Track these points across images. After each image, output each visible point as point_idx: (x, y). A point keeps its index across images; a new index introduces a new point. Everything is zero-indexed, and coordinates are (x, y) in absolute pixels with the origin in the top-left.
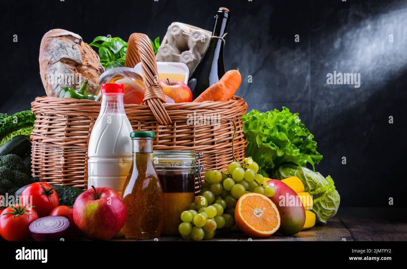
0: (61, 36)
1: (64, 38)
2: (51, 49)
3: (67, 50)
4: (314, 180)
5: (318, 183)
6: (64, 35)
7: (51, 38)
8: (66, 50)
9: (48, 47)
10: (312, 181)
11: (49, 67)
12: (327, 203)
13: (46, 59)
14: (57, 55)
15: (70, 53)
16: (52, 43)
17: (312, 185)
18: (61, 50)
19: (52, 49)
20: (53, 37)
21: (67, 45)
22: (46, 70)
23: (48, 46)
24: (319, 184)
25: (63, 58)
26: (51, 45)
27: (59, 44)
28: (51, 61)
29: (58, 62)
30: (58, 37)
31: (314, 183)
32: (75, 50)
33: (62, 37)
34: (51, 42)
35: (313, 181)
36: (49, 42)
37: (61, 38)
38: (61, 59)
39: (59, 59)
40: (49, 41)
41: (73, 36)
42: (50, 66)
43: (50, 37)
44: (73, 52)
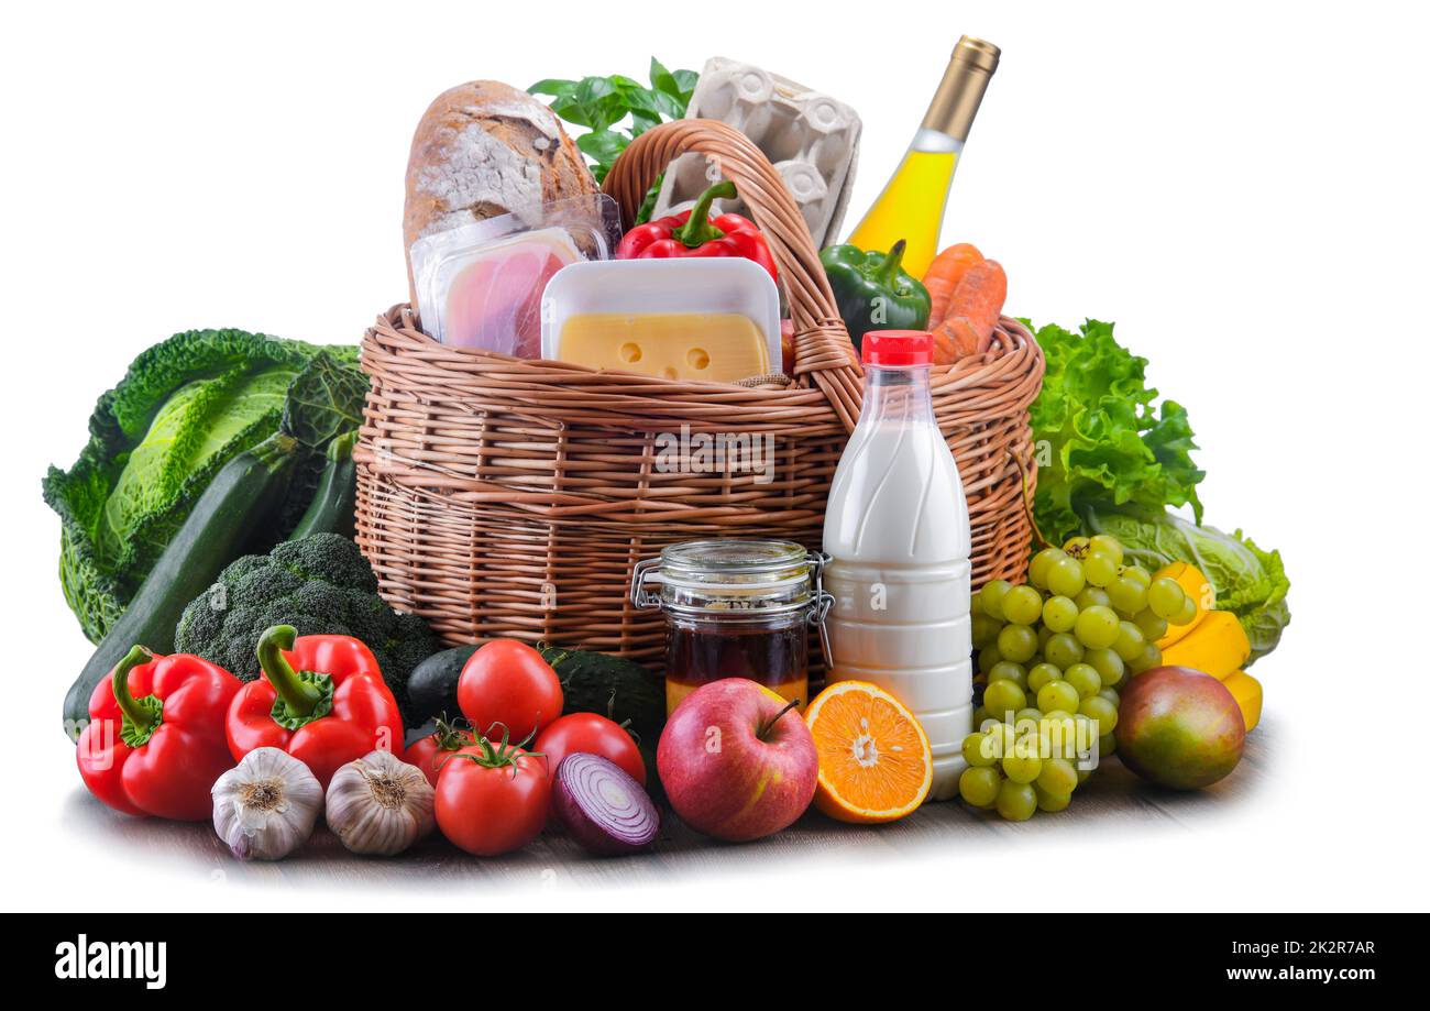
0: (495, 118)
1: (504, 128)
2: (453, 159)
3: (504, 174)
4: (1228, 564)
5: (1241, 573)
6: (507, 118)
7: (463, 118)
8: (500, 173)
9: (444, 150)
10: (1220, 566)
11: (436, 220)
12: (1259, 632)
13: (432, 189)
14: (469, 184)
15: (510, 188)
16: (462, 136)
17: (1222, 579)
18: (484, 170)
19: (456, 160)
20: (470, 114)
21: (506, 156)
22: (425, 226)
23: (443, 146)
24: (1245, 575)
25: (485, 203)
26: (456, 144)
27: (486, 147)
28: (446, 202)
29: (465, 209)
30: (486, 118)
31: (1227, 573)
32: (527, 181)
33: (500, 121)
34: (459, 133)
35: (1225, 567)
36: (449, 130)
37: (496, 123)
38: (479, 203)
39: (471, 201)
40: (454, 125)
41: (535, 127)
42: (440, 218)
43: (461, 112)
44: (521, 186)
